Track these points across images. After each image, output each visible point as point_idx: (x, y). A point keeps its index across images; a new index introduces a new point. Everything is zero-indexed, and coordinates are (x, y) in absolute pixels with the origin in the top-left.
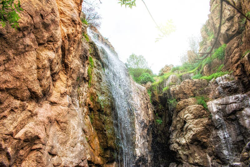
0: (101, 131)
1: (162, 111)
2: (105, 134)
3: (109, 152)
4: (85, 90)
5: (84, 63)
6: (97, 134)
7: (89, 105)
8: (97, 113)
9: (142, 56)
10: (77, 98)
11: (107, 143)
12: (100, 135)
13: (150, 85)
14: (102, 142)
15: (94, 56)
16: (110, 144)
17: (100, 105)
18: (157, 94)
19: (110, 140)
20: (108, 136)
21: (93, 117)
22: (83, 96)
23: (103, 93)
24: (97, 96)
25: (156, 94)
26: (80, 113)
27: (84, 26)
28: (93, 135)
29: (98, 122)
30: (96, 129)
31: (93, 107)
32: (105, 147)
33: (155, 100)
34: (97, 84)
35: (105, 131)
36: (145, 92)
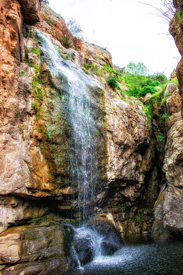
0: (50, 160)
1: (163, 126)
2: (54, 162)
3: (59, 178)
4: (31, 124)
5: (26, 98)
6: (47, 162)
7: (36, 137)
8: (46, 143)
9: (142, 63)
10: (20, 133)
11: (56, 170)
12: (50, 164)
13: (149, 97)
14: (52, 170)
15: (48, 84)
16: (59, 172)
17: (48, 135)
18: (157, 107)
19: (59, 167)
20: (57, 163)
21: (42, 147)
22: (27, 129)
23: (53, 123)
24: (46, 126)
25: (155, 107)
26: (23, 146)
27: (33, 56)
28: (41, 164)
29: (47, 152)
30: (46, 158)
31: (41, 138)
32: (55, 175)
33: (155, 114)
34: (47, 115)
35: (54, 159)
36: (127, 110)
